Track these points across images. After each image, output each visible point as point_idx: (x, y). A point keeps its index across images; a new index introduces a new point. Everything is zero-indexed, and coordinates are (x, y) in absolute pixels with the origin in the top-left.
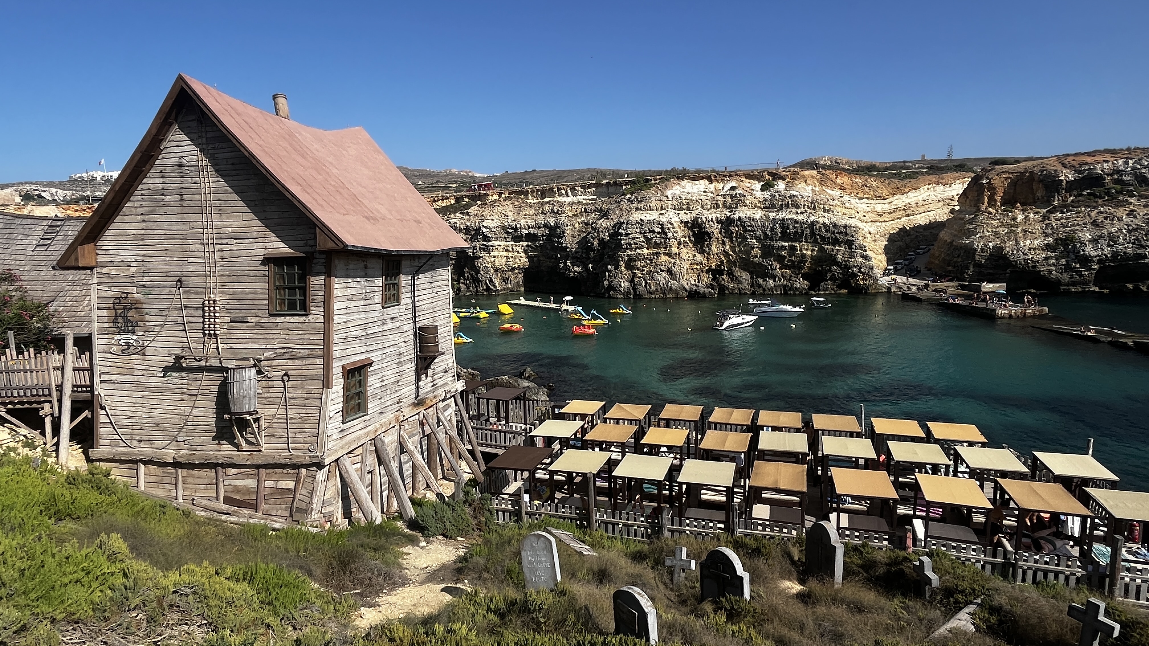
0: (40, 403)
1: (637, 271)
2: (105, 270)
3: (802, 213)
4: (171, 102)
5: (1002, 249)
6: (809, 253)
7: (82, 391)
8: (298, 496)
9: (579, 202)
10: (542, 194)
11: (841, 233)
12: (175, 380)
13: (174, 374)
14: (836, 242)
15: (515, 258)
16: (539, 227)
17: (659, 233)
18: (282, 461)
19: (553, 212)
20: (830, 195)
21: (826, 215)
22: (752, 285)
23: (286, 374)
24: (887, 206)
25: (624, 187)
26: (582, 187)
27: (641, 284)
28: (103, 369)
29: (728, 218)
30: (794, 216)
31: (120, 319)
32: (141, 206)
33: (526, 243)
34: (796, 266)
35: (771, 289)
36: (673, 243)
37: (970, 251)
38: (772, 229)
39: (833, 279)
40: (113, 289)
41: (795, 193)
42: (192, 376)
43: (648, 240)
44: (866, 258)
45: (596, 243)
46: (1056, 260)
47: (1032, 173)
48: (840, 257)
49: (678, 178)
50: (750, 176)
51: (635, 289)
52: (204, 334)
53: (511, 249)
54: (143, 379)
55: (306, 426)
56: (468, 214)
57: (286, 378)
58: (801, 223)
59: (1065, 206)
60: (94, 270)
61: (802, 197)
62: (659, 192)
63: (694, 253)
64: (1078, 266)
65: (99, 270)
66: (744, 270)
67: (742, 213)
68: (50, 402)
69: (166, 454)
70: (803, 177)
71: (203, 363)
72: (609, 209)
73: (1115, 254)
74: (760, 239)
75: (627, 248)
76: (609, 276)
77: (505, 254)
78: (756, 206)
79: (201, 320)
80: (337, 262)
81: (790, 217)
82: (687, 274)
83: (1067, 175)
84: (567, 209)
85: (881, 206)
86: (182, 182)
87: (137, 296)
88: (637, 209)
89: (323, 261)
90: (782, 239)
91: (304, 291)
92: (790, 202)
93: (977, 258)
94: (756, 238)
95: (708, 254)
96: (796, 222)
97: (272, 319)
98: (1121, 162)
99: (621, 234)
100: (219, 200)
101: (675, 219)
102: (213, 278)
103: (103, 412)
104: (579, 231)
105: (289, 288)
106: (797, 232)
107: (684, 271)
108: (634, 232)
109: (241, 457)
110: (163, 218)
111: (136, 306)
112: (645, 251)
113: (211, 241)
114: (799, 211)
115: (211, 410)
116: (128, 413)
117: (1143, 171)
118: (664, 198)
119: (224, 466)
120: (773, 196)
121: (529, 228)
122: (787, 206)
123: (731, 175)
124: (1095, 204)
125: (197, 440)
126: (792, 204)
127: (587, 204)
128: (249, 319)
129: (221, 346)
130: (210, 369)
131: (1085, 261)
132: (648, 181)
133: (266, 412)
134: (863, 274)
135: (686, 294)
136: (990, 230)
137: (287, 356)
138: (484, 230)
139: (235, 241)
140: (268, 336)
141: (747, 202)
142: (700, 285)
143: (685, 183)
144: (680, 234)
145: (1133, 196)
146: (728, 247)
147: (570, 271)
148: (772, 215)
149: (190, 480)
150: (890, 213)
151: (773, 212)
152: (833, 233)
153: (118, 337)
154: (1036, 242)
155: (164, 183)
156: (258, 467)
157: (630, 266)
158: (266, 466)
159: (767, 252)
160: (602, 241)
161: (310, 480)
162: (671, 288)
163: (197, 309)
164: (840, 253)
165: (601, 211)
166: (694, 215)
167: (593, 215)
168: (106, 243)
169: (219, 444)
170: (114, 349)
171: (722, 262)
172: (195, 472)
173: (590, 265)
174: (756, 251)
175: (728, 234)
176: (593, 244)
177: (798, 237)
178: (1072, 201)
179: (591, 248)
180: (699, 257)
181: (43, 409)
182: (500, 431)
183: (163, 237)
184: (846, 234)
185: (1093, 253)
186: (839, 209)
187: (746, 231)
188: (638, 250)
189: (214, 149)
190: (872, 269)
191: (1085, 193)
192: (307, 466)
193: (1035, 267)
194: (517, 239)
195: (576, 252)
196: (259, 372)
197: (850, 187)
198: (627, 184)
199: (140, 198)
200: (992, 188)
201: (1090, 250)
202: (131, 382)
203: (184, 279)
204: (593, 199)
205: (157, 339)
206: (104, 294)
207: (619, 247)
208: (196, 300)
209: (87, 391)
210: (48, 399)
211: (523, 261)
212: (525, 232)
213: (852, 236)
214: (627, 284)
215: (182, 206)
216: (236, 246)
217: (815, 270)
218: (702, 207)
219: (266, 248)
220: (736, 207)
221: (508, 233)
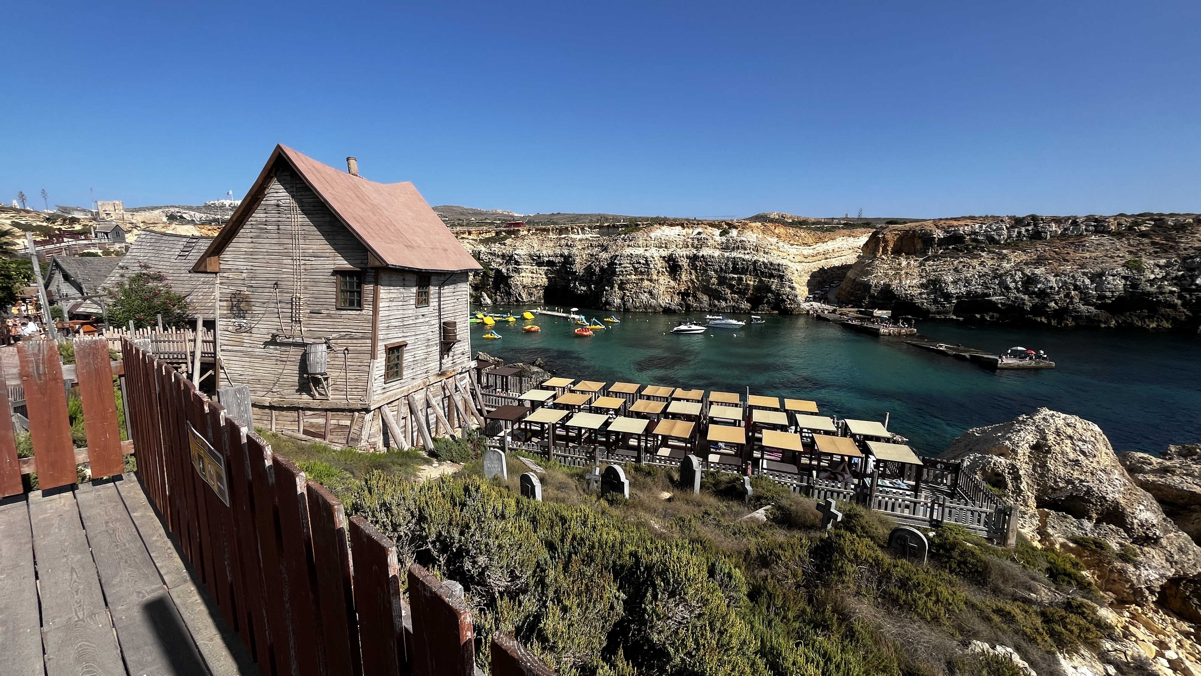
0: (179, 363)
1: (626, 292)
2: (225, 275)
3: (748, 253)
4: (272, 162)
5: (889, 285)
6: (752, 283)
7: (209, 357)
8: (352, 430)
9: (587, 239)
10: (560, 231)
11: (775, 269)
12: (272, 351)
13: (271, 347)
14: (771, 276)
15: (538, 278)
16: (557, 256)
17: (643, 264)
18: (342, 407)
19: (567, 245)
20: (769, 241)
21: (765, 256)
22: (710, 305)
23: (346, 349)
24: (811, 252)
25: (620, 229)
26: (589, 227)
27: (629, 301)
28: (223, 342)
29: (695, 255)
30: (742, 256)
31: (235, 308)
32: (251, 232)
33: (546, 268)
34: (742, 293)
35: (723, 308)
36: (654, 272)
37: (867, 286)
38: (726, 265)
39: (768, 303)
40: (230, 287)
41: (744, 239)
42: (283, 348)
43: (636, 269)
44: (792, 288)
45: (597, 269)
46: (928, 295)
47: (914, 231)
48: (774, 287)
49: (660, 224)
50: (712, 225)
51: (624, 305)
52: (292, 321)
53: (535, 272)
54: (249, 349)
55: (359, 384)
56: (504, 244)
57: (346, 352)
58: (747, 261)
59: (936, 257)
60: (218, 275)
61: (749, 242)
62: (645, 234)
63: (669, 280)
64: (942, 300)
65: (221, 274)
66: (705, 294)
67: (705, 252)
68: (186, 363)
69: (264, 400)
70: (751, 227)
71: (291, 340)
72: (608, 245)
73: (969, 293)
74: (717, 271)
75: (620, 274)
76: (606, 294)
77: (530, 275)
78: (715, 247)
79: (290, 311)
80: (382, 275)
81: (740, 256)
82: (663, 295)
83: (939, 234)
84: (577, 243)
85: (807, 251)
86: (279, 217)
87: (247, 293)
88: (629, 246)
89: (373, 274)
90: (732, 272)
91: (360, 293)
92: (740, 245)
93: (872, 291)
94: (714, 271)
95: (679, 281)
96: (744, 260)
97: (338, 312)
98: (977, 226)
99: (616, 264)
100: (304, 230)
101: (656, 255)
102: (299, 283)
103: (222, 371)
104: (586, 260)
105: (350, 292)
106: (744, 267)
107: (661, 292)
108: (626, 263)
109: (315, 404)
110: (266, 241)
111: (246, 300)
112: (633, 277)
113: (298, 258)
114: (746, 252)
115: (295, 372)
116: (239, 372)
117: (993, 233)
118: (649, 239)
119: (303, 409)
120: (728, 240)
121: (549, 256)
122: (738, 248)
123: (699, 223)
124: (957, 256)
125: (285, 391)
126: (741, 247)
127: (593, 241)
128: (323, 311)
129: (303, 329)
130: (295, 345)
131: (948, 296)
132: (637, 225)
133: (333, 374)
134: (790, 300)
135: (661, 309)
136: (882, 271)
137: (348, 337)
138: (516, 257)
139: (314, 259)
140: (335, 323)
141: (709, 244)
142: (672, 303)
143: (665, 228)
144: (659, 265)
145: (983, 251)
146: (694, 277)
147: (578, 290)
148: (726, 254)
149: (280, 418)
150: (813, 256)
151: (727, 252)
152: (770, 269)
153: (234, 320)
154: (914, 282)
155: (266, 217)
156: (326, 410)
157: (621, 288)
158: (332, 410)
159: (722, 281)
160: (602, 269)
161: (360, 420)
162: (651, 305)
163: (288, 303)
164: (774, 283)
165: (602, 246)
166: (670, 252)
167: (597, 249)
168: (226, 256)
169: (300, 394)
170: (230, 328)
171: (689, 287)
172: (284, 413)
173: (593, 286)
174: (714, 280)
175: (695, 267)
176: (595, 270)
177: (744, 271)
178: (941, 253)
179: (593, 273)
180: (672, 283)
181: (181, 368)
182: (502, 397)
183: (265, 254)
184: (779, 271)
185: (953, 291)
186: (775, 252)
187: (707, 265)
188: (628, 276)
189: (301, 195)
190: (796, 296)
191: (951, 247)
192: (359, 411)
193: (912, 300)
194: (540, 264)
195: (583, 276)
196: (328, 347)
197: (784, 236)
198: (622, 227)
199: (250, 227)
200: (886, 241)
201: (951, 289)
202: (241, 352)
203: (279, 283)
204: (597, 237)
205: (260, 322)
206: (224, 291)
207: (614, 273)
208: (287, 297)
209: (211, 357)
210: (184, 361)
211: (544, 281)
212: (546, 259)
213: (783, 272)
214: (619, 300)
215: (279, 233)
216: (316, 262)
217: (756, 295)
218: (676, 246)
219: (335, 264)
220: (701, 248)
221: (533, 260)
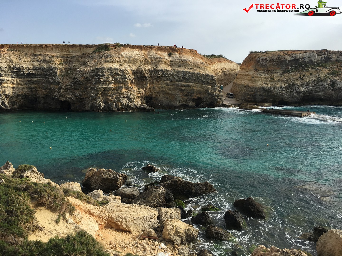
1: (109, 97)
14: (208, 83)
16: (36, 70)
17: (121, 76)
19: (45, 60)
21: (202, 70)
25: (93, 49)
27: (112, 104)
29: (155, 69)
33: (27, 79)
34: (189, 95)
36: (129, 81)
43: (115, 79)
48: (210, 91)
50: (161, 49)
51: (109, 107)
53: (16, 83)
59: (288, 71)
62: (117, 53)
63: (139, 88)
64: (297, 95)
67: (162, 67)
72: (86, 60)
73: (309, 91)
76: (92, 100)
77: (11, 85)
78: (168, 64)
82: (137, 99)
83: (288, 58)
88: (106, 61)
90: (183, 81)
95: (146, 88)
101: (128, 69)
108: (107, 74)
112: (114, 86)
118: (120, 57)
121: (29, 69)
123: (151, 47)
124: (298, 70)
127: (68, 57)
131: (299, 93)
134: (219, 99)
135: (139, 110)
141: (163, 62)
144: (132, 77)
145: (310, 68)
146: (155, 85)
147: (63, 97)
151: (176, 67)
152: (207, 79)
157: (104, 94)
159: (176, 87)
160: (85, 79)
162: (130, 107)
166: (137, 67)
167: (74, 64)
171: (152, 93)
173: (78, 94)
178: (290, 69)
179: (78, 83)
180: (142, 91)
184: (212, 80)
185: (302, 90)
187: (164, 76)
188: (110, 85)
191: (294, 66)
193: (283, 96)
194: (20, 76)
195: (67, 85)
204: (71, 55)
212: (26, 72)
214: (104, 104)
218: (141, 63)
220: (158, 64)
221: (13, 72)
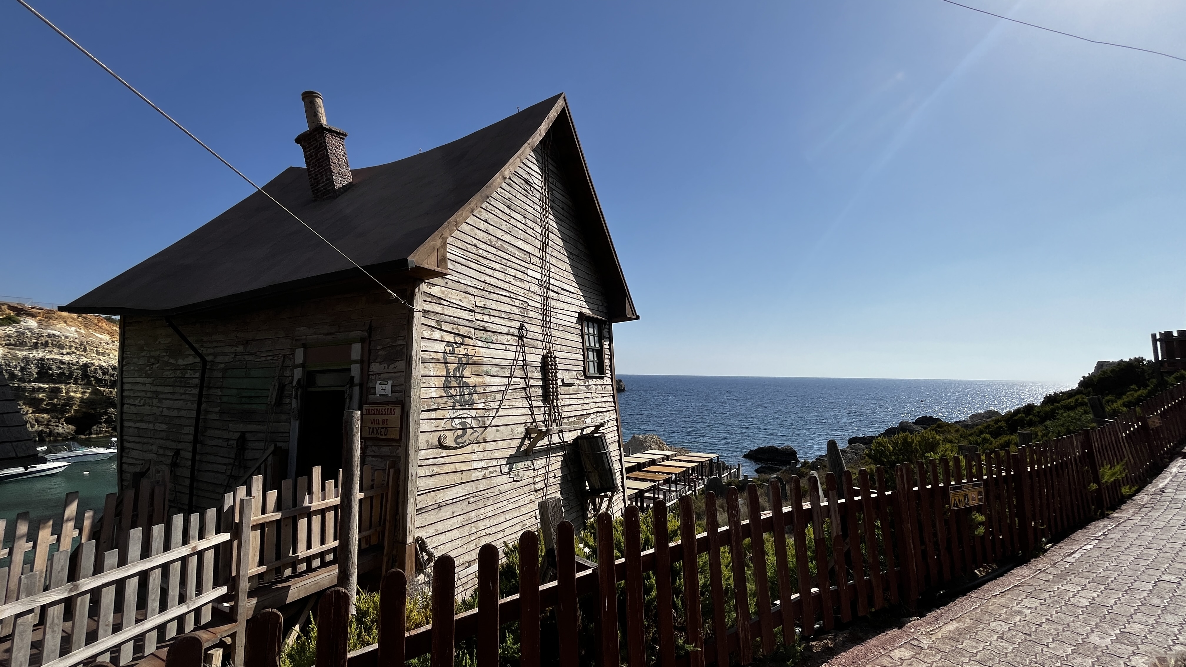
2: (434, 291)
3: (68, 354)
6: (79, 395)
12: (521, 474)
13: (520, 465)
21: (101, 357)
28: (425, 483)
30: (57, 357)
31: (454, 384)
34: (58, 410)
38: (23, 369)
40: (444, 326)
41: (54, 332)
54: (482, 485)
58: (69, 364)
70: (62, 318)
79: (542, 382)
81: (51, 356)
87: (475, 342)
90: (39, 380)
91: (600, 353)
92: (50, 342)
96: (62, 362)
97: (586, 382)
100: (552, 240)
105: (592, 350)
106: (62, 373)
111: (474, 359)
114: (64, 351)
120: (20, 333)
122: (45, 345)
126: (52, 344)
128: (572, 382)
137: (599, 420)
139: (561, 291)
140: (585, 401)
148: (21, 354)
151: (23, 350)
153: (451, 414)
163: (537, 367)
170: (444, 437)
177: (63, 378)
189: (553, 183)
203: (525, 326)
206: (428, 333)
208: (535, 355)
216: (561, 297)
217: (85, 413)
219: (577, 306)
